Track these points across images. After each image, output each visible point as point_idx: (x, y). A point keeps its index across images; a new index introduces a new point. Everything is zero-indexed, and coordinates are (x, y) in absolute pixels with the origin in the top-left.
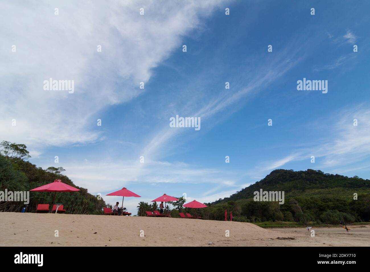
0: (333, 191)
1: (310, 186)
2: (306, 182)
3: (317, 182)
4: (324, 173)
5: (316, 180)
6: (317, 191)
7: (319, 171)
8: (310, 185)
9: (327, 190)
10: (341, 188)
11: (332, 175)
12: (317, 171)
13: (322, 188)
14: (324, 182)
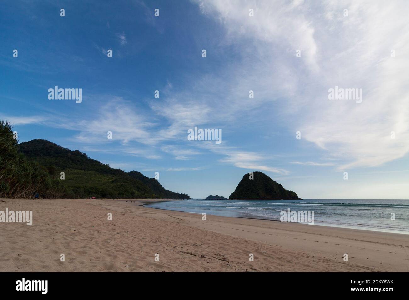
0: (88, 173)
1: (71, 166)
2: (69, 161)
3: (79, 163)
4: (87, 157)
5: (78, 161)
6: (75, 171)
7: (85, 154)
8: (72, 164)
9: (84, 172)
10: (95, 172)
11: (93, 159)
12: (83, 154)
13: (81, 169)
14: (84, 164)
